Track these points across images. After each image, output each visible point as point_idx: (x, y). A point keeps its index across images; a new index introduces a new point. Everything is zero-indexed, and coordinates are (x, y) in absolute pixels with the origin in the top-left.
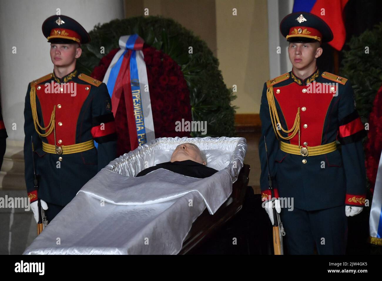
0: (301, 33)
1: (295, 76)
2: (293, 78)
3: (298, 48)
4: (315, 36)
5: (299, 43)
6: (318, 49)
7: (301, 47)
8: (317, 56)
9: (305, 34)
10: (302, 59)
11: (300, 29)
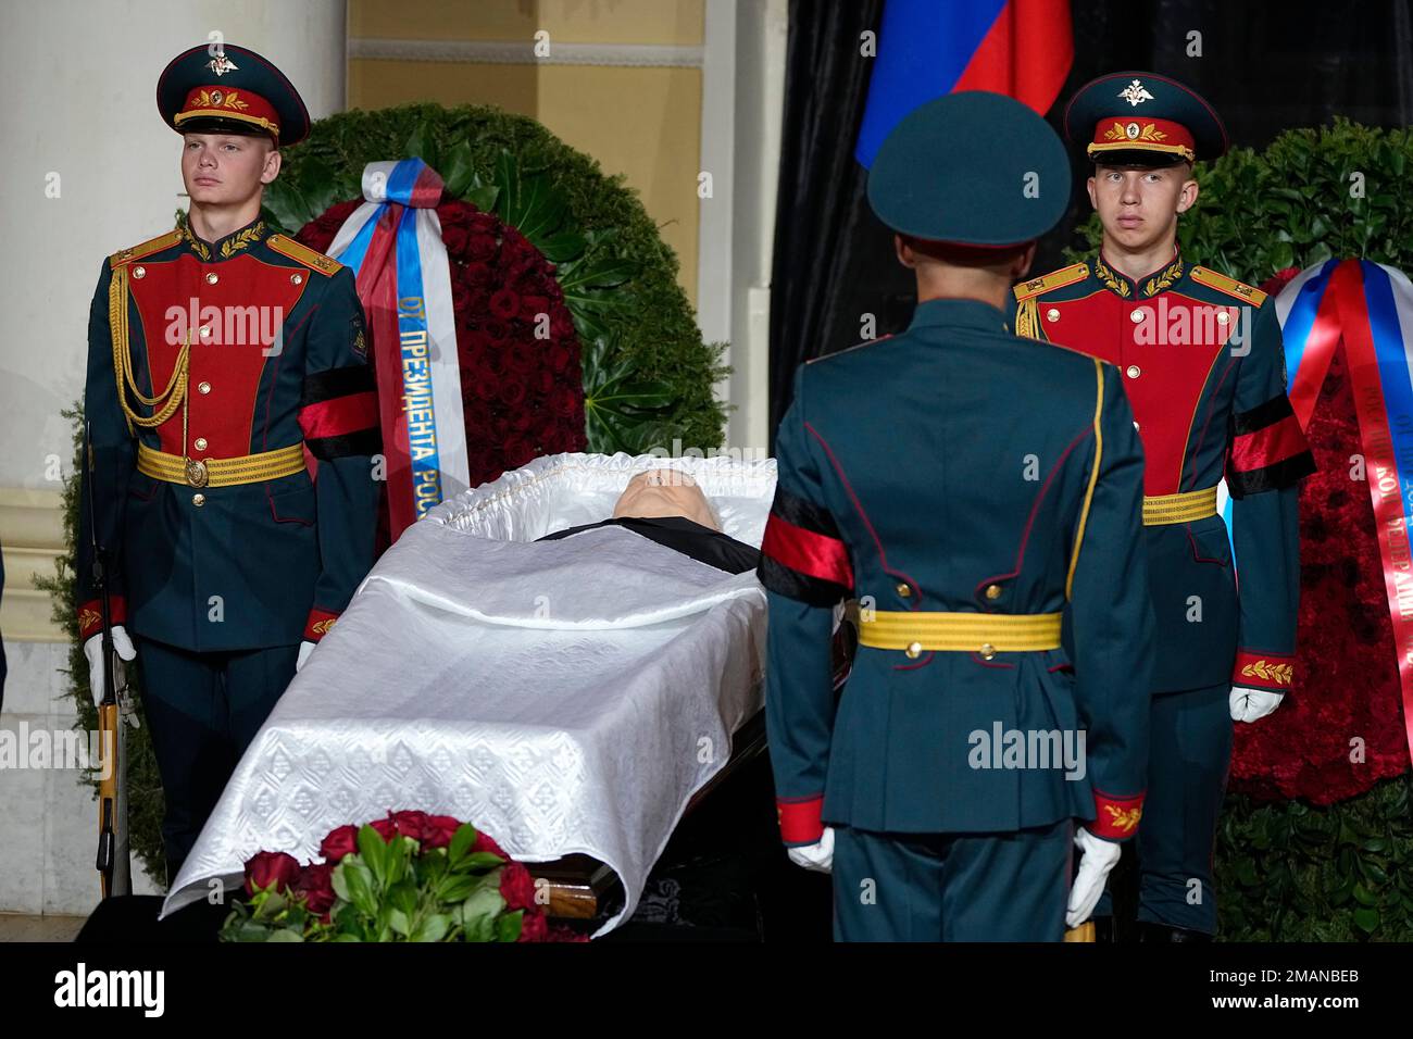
0: (1139, 139)
1: (1110, 269)
2: (1101, 275)
3: (1131, 186)
4: (1178, 145)
5: (1133, 169)
6: (1186, 185)
7: (1137, 179)
8: (1181, 208)
9: (1150, 141)
10: (1142, 216)
11: (1136, 126)
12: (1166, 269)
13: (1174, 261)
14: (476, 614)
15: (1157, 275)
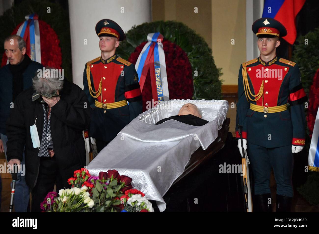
0: (266, 32)
1: (262, 60)
2: (260, 61)
3: (264, 42)
4: (275, 33)
5: (265, 38)
6: (277, 42)
7: (266, 40)
8: (276, 46)
9: (269, 32)
10: (267, 48)
11: (266, 29)
12: (273, 59)
13: (275, 58)
14: (140, 140)
15: (271, 61)
